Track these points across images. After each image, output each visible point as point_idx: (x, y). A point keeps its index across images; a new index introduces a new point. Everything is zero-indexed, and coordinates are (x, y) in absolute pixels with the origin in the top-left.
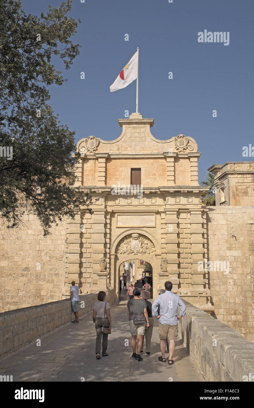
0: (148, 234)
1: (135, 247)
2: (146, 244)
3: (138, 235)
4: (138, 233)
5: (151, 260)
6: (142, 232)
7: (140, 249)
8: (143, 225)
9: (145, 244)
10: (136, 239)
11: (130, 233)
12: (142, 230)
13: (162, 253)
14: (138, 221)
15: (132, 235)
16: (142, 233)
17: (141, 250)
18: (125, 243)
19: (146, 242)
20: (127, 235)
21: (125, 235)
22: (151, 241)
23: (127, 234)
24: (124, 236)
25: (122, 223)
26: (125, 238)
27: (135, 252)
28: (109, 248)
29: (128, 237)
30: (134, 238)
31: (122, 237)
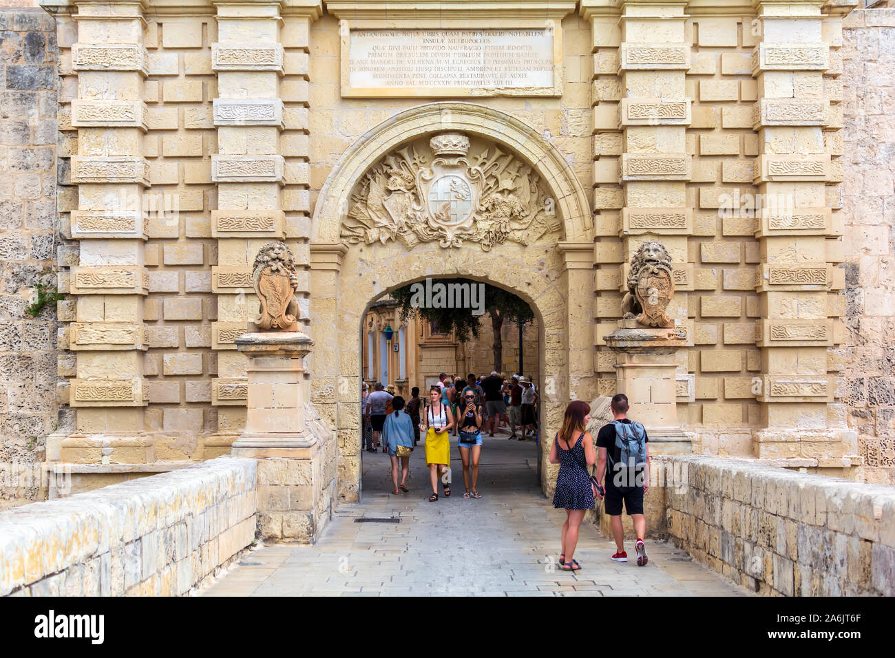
0: (521, 139)
1: (446, 207)
2: (510, 192)
3: (464, 141)
4: (469, 128)
5: (534, 282)
6: (488, 123)
7: (478, 218)
8: (491, 86)
9: (502, 192)
10: (454, 162)
11: (423, 131)
12: (486, 115)
13: (597, 239)
14: (464, 66)
15: (434, 141)
16: (486, 132)
17: (484, 225)
18: (391, 188)
19: (506, 184)
20: (402, 145)
21: (396, 141)
22: (534, 174)
23: (404, 137)
24: (387, 147)
25: (375, 76)
26: (391, 161)
27: (450, 235)
28: (307, 214)
29: (411, 152)
30: (446, 161)
31: (379, 153)
